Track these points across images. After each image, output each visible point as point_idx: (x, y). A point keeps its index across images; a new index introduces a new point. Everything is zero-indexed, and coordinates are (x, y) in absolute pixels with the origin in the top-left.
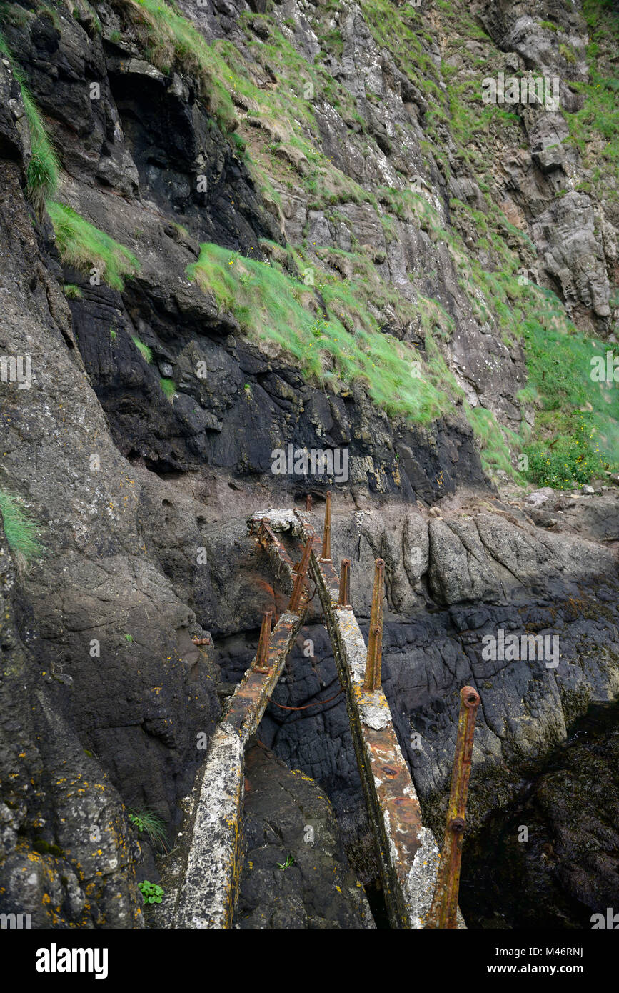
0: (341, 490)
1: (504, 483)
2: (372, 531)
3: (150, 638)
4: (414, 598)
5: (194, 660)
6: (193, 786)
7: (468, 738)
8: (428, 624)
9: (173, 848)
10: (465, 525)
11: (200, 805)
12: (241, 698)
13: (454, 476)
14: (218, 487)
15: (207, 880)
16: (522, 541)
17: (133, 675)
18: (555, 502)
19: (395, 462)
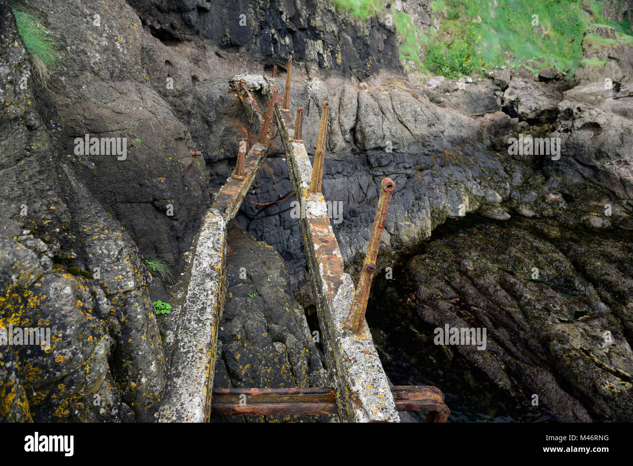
0: (298, 65)
1: (413, 71)
2: (319, 96)
3: (155, 142)
4: (344, 144)
5: (190, 162)
6: (192, 246)
7: (384, 212)
8: (352, 161)
9: (177, 282)
10: (383, 97)
11: (196, 257)
12: (224, 195)
13: (379, 61)
14: (207, 54)
15: (201, 301)
16: (420, 111)
17: (143, 168)
18: (445, 87)
19: (338, 46)
